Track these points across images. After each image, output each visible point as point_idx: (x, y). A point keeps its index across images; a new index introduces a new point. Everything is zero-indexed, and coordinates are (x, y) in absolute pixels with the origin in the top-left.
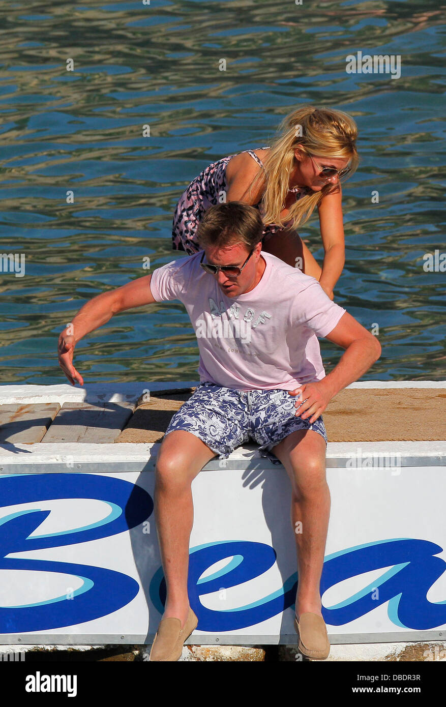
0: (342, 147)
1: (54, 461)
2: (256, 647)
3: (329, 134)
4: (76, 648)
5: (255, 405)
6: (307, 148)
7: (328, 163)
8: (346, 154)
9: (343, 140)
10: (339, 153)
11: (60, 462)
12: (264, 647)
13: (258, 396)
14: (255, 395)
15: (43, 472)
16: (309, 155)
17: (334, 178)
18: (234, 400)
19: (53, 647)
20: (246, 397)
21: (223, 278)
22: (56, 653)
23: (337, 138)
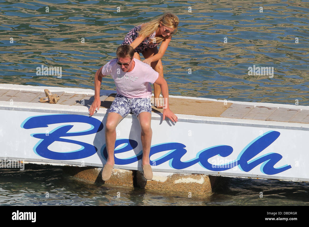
0: (173, 25)
1: (76, 111)
2: (130, 170)
3: (170, 21)
4: (78, 166)
5: (132, 103)
6: (163, 23)
7: (167, 29)
8: (174, 27)
9: (173, 23)
10: (172, 27)
11: (77, 111)
12: (132, 170)
13: (133, 101)
14: (132, 100)
15: (72, 114)
16: (163, 25)
17: (169, 34)
18: (127, 101)
19: (71, 165)
20: (130, 101)
21: (123, 67)
22: (72, 167)
23: (172, 22)
